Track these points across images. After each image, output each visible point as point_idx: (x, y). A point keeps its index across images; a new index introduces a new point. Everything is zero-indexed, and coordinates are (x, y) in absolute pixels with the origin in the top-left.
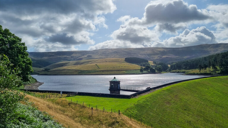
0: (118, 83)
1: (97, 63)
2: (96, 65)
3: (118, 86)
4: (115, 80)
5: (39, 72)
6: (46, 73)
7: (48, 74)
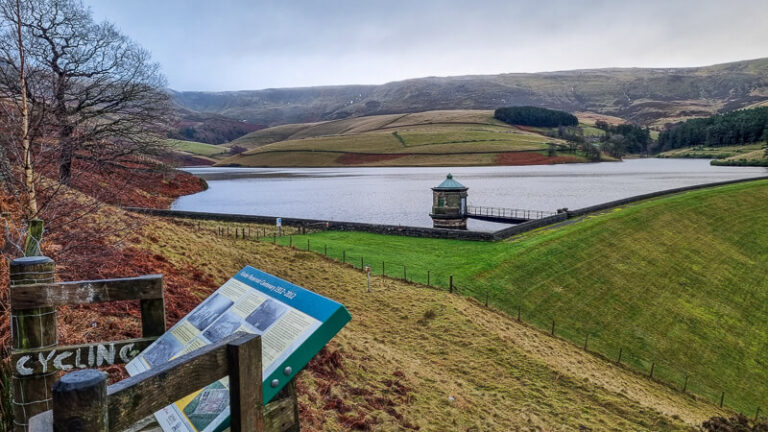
0: (461, 192)
1: (398, 130)
2: (395, 134)
3: (460, 205)
4: (450, 185)
5: (212, 156)
6: (237, 162)
7: (241, 163)
